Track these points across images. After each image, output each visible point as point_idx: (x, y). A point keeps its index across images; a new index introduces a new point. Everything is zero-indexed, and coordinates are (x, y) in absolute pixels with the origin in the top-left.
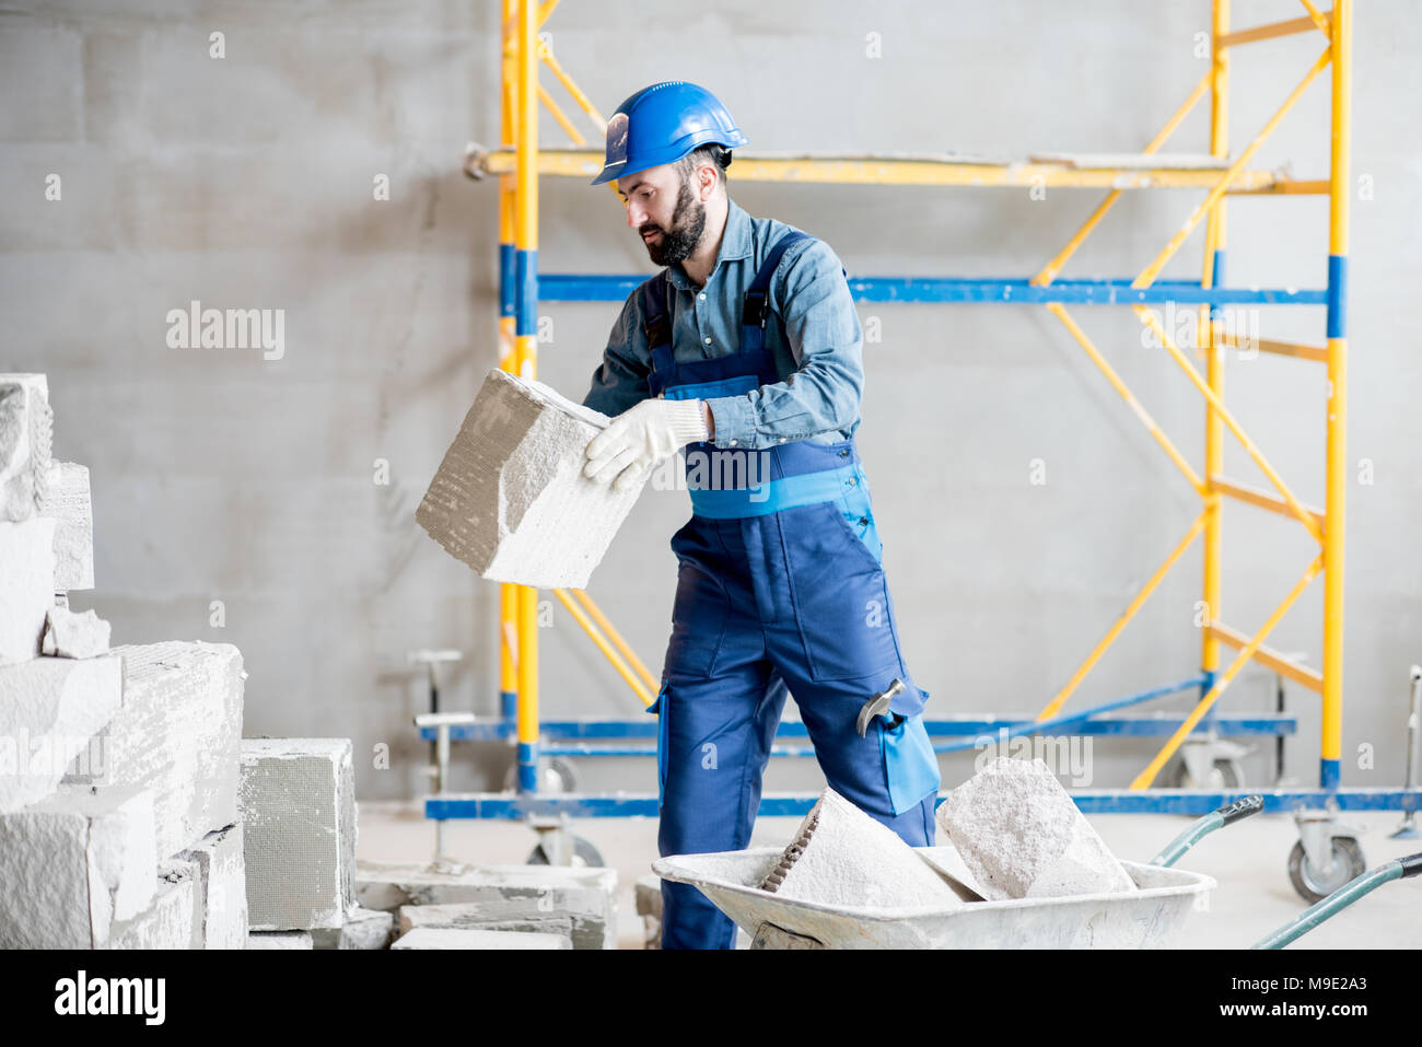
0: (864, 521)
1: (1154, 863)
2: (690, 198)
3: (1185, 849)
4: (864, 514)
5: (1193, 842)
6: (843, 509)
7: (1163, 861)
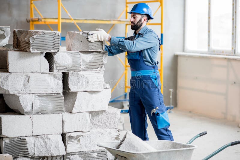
0: (155, 79)
1: (187, 143)
2: (141, 21)
3: (193, 141)
4: (155, 78)
5: (194, 140)
6: (151, 77)
7: (189, 143)
